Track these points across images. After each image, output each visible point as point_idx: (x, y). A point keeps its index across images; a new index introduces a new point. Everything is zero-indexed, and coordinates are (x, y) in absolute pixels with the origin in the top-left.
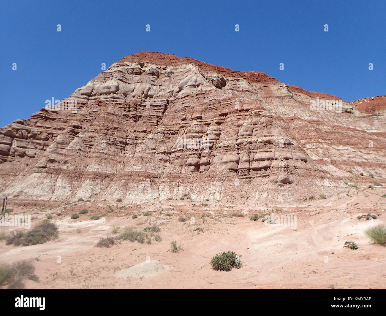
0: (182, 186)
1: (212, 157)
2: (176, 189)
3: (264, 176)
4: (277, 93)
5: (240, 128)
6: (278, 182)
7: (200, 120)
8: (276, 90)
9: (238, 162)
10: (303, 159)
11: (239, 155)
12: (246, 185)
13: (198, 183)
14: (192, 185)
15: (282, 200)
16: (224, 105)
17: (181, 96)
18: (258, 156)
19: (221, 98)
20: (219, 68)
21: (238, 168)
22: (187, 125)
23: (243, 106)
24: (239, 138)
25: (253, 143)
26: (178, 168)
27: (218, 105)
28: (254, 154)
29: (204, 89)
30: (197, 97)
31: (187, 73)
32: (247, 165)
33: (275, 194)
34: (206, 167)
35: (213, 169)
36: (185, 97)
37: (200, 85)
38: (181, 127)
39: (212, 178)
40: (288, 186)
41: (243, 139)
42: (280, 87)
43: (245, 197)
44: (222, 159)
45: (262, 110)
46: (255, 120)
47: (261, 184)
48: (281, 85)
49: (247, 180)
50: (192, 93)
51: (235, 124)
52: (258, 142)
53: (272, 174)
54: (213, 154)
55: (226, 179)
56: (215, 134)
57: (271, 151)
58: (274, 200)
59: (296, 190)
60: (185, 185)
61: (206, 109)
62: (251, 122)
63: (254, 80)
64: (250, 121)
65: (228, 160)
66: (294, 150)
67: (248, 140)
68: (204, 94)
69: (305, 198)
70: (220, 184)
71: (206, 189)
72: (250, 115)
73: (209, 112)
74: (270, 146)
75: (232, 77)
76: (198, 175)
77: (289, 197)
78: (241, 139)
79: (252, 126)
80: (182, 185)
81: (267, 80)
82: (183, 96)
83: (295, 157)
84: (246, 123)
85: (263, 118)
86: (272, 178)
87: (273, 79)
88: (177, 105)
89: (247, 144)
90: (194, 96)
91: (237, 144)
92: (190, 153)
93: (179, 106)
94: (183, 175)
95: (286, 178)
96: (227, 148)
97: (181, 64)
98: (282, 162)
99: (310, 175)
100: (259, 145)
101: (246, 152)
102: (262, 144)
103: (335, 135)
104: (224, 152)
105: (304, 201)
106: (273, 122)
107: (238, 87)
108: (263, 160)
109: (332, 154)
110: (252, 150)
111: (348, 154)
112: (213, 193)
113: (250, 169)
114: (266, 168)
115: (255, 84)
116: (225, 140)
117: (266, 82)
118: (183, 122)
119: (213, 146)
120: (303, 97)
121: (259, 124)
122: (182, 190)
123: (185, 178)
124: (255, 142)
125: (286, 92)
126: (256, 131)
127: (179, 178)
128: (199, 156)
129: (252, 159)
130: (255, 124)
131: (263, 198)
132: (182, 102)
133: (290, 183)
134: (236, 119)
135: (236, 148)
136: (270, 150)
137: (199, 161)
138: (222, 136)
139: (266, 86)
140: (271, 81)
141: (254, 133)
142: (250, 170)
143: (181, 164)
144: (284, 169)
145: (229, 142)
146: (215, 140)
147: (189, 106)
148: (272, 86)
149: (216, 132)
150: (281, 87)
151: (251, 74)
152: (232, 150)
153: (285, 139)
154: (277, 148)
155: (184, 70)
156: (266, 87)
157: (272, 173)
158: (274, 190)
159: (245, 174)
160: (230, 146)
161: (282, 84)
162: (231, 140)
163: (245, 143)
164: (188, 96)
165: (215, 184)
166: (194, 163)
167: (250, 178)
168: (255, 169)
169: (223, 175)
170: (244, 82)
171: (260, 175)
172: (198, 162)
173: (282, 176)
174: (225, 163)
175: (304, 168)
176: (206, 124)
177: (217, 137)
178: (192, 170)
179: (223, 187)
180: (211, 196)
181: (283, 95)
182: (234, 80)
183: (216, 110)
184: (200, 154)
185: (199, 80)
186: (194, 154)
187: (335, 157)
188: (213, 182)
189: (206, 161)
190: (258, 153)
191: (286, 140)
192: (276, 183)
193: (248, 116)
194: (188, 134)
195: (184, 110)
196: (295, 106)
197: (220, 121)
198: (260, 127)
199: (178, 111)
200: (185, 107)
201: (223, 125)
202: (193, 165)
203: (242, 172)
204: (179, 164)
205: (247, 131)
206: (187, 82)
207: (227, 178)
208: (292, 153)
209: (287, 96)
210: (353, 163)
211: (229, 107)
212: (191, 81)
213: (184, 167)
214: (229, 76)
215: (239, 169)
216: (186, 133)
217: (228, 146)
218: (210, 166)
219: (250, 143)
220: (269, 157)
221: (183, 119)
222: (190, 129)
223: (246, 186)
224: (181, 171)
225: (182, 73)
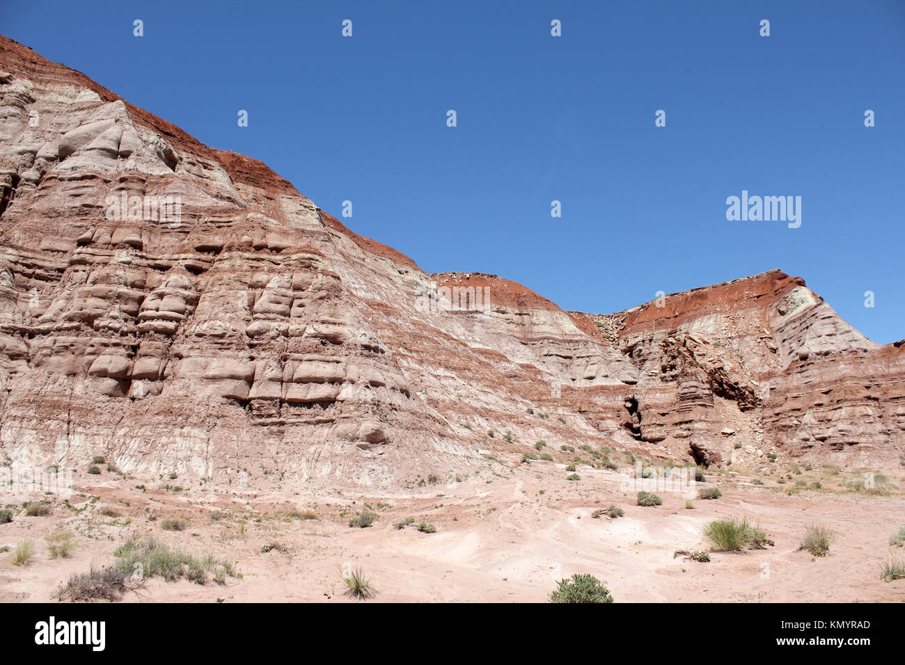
0: (81, 433)
1: (173, 359)
2: (61, 442)
3: (319, 422)
4: (296, 220)
5: (258, 291)
6: (358, 438)
7: (138, 251)
8: (292, 213)
9: (250, 380)
10: (404, 388)
11: (255, 361)
12: (271, 441)
13: (132, 428)
14: (110, 432)
15: (369, 483)
16: (209, 224)
17: (69, 172)
18: (305, 369)
19: (200, 204)
20: (157, 122)
21: (251, 395)
22: (98, 259)
23: (265, 236)
24: (254, 319)
25: (292, 336)
26: (63, 379)
27: (192, 220)
28: (296, 363)
29: (143, 169)
30: (123, 185)
31: (82, 112)
32: (275, 391)
33: (351, 467)
34: (154, 385)
35: (180, 393)
36: (83, 178)
37: (132, 156)
38: (72, 263)
39: (176, 416)
40: (379, 449)
41: (266, 322)
42: (303, 208)
43: (274, 471)
44: (205, 368)
45: (317, 257)
46: (300, 279)
47: (311, 439)
48: (306, 204)
49: (275, 428)
50: (104, 172)
51: (244, 280)
52: (305, 335)
53: (344, 418)
54: (175, 352)
55: (219, 422)
56: (184, 298)
57: (338, 362)
58: (350, 481)
59: (397, 460)
60: (88, 432)
61: (155, 225)
62: (288, 282)
63: (241, 175)
64: (286, 277)
65: (226, 373)
66: (386, 366)
67: (279, 326)
68: (144, 181)
69: (419, 480)
70: (203, 436)
71: (163, 446)
72: (285, 263)
73: (163, 233)
74: (335, 348)
75: (192, 153)
76: (126, 405)
77: (384, 476)
78: (261, 321)
79: (290, 293)
80: (80, 429)
81: (273, 183)
82: (78, 175)
83: (389, 383)
84: (275, 282)
85: (320, 276)
86: (342, 427)
87: (287, 185)
88: (56, 197)
89: (277, 337)
90: (110, 181)
91: (248, 334)
92: (105, 340)
93: (59, 198)
94: (79, 402)
95: (377, 430)
96: (220, 341)
97: (59, 82)
98: (367, 390)
99: (421, 428)
100: (308, 344)
101: (276, 356)
102: (317, 341)
103: (422, 344)
104: (212, 351)
105: (420, 485)
106: (341, 290)
107: (207, 185)
108: (320, 381)
109: (428, 384)
110: (291, 354)
111: (455, 389)
112: (185, 458)
113: (282, 401)
114: (326, 402)
115: (245, 186)
116: (216, 318)
117: (271, 188)
118: (83, 249)
119: (176, 329)
120: (345, 241)
121: (310, 290)
122: (81, 445)
123: (86, 411)
124: (297, 333)
125: (317, 222)
126: (301, 306)
127: (69, 408)
128: (130, 352)
129: (290, 377)
130: (297, 288)
131: (322, 477)
132: (72, 192)
133: (385, 441)
134: (245, 267)
135: (246, 342)
136: (335, 358)
137: (131, 365)
138: (204, 305)
139: (270, 196)
140: (282, 188)
141: (295, 310)
142: (284, 405)
143: (71, 369)
144: (373, 408)
145: (228, 325)
146: (182, 312)
147: (98, 207)
148: (284, 199)
149: (187, 293)
150: (305, 207)
151: (234, 159)
152: (234, 347)
153: (368, 336)
154: (352, 357)
155: (70, 101)
156: (271, 199)
157: (343, 415)
158: (349, 457)
159: (271, 413)
160: (230, 336)
161: (307, 200)
162: (231, 319)
163: (273, 333)
164: (92, 177)
165: (189, 433)
166: (117, 371)
167: (282, 424)
168: (294, 403)
169: (209, 412)
170: (221, 175)
171: (308, 420)
172: (127, 369)
173: (369, 425)
174: (214, 379)
175: (409, 410)
176: (156, 267)
177: (189, 307)
178: (110, 391)
179: (211, 442)
180: (179, 466)
181: (309, 229)
182: (195, 162)
183: (184, 232)
184: (135, 348)
185: (129, 141)
186: (115, 345)
187: (436, 391)
188: (182, 428)
189: (155, 368)
190: (304, 363)
191: (371, 339)
192: (353, 440)
193: (279, 264)
194: (101, 287)
195: (78, 215)
196: (337, 261)
197: (200, 264)
198: (312, 298)
199: (59, 214)
200: (85, 205)
201: (208, 277)
202: (113, 376)
203: (262, 408)
204: (64, 370)
205: (279, 303)
206: (88, 138)
207: (222, 420)
208: (384, 373)
209: (319, 233)
210: (469, 410)
211: (225, 233)
212: (104, 138)
213: (80, 378)
214: (185, 151)
215: (254, 399)
216: (94, 283)
217: (225, 334)
218: (165, 384)
219: (286, 334)
220: (334, 376)
221: (82, 239)
222: (108, 271)
223: (270, 444)
224: (73, 390)
225: (64, 109)
